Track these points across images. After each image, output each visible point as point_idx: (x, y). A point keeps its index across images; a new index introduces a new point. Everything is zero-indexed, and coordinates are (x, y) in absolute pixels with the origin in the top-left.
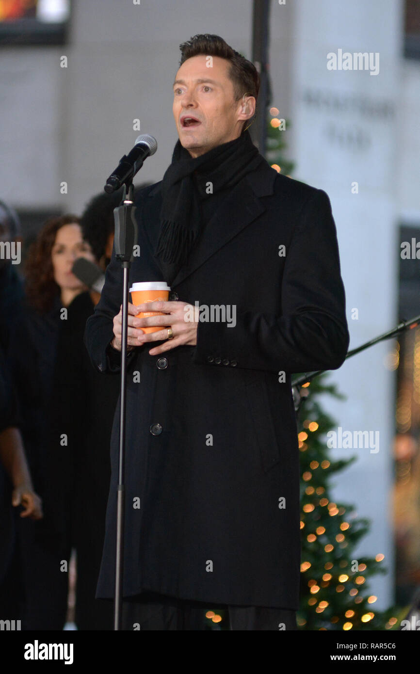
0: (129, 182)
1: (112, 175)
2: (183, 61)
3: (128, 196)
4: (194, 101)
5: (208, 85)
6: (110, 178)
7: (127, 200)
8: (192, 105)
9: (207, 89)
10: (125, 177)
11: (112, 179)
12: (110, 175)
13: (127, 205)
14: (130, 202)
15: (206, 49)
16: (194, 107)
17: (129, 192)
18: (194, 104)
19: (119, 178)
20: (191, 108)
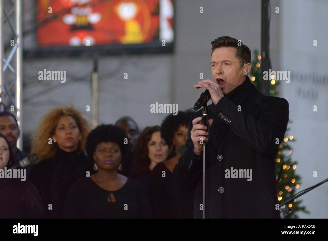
0: (205, 105)
1: (197, 102)
2: (213, 50)
3: (205, 112)
4: (222, 71)
5: (227, 62)
6: (196, 103)
7: (204, 113)
8: (221, 73)
9: (227, 64)
10: (203, 103)
11: (197, 104)
12: (196, 101)
13: (205, 116)
14: (206, 114)
15: (224, 43)
16: (222, 74)
17: (205, 110)
18: (222, 72)
19: (201, 103)
20: (220, 75)
